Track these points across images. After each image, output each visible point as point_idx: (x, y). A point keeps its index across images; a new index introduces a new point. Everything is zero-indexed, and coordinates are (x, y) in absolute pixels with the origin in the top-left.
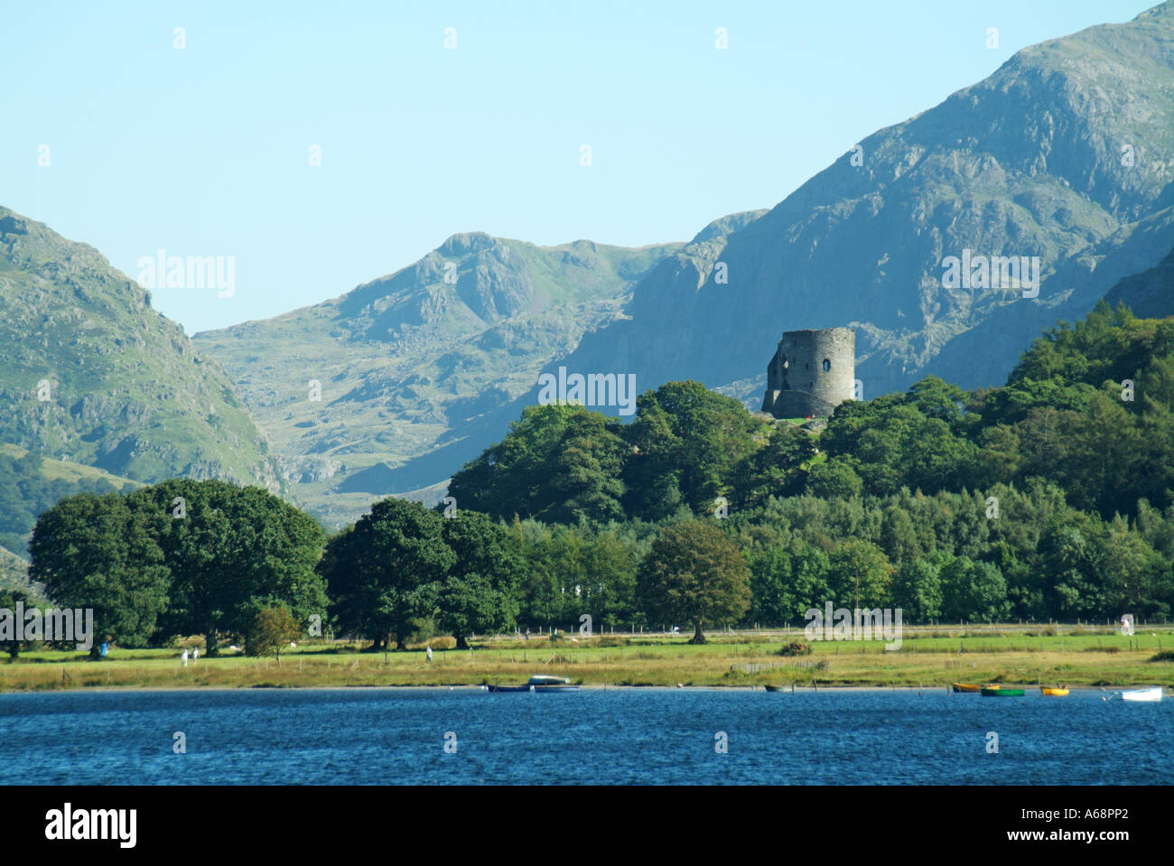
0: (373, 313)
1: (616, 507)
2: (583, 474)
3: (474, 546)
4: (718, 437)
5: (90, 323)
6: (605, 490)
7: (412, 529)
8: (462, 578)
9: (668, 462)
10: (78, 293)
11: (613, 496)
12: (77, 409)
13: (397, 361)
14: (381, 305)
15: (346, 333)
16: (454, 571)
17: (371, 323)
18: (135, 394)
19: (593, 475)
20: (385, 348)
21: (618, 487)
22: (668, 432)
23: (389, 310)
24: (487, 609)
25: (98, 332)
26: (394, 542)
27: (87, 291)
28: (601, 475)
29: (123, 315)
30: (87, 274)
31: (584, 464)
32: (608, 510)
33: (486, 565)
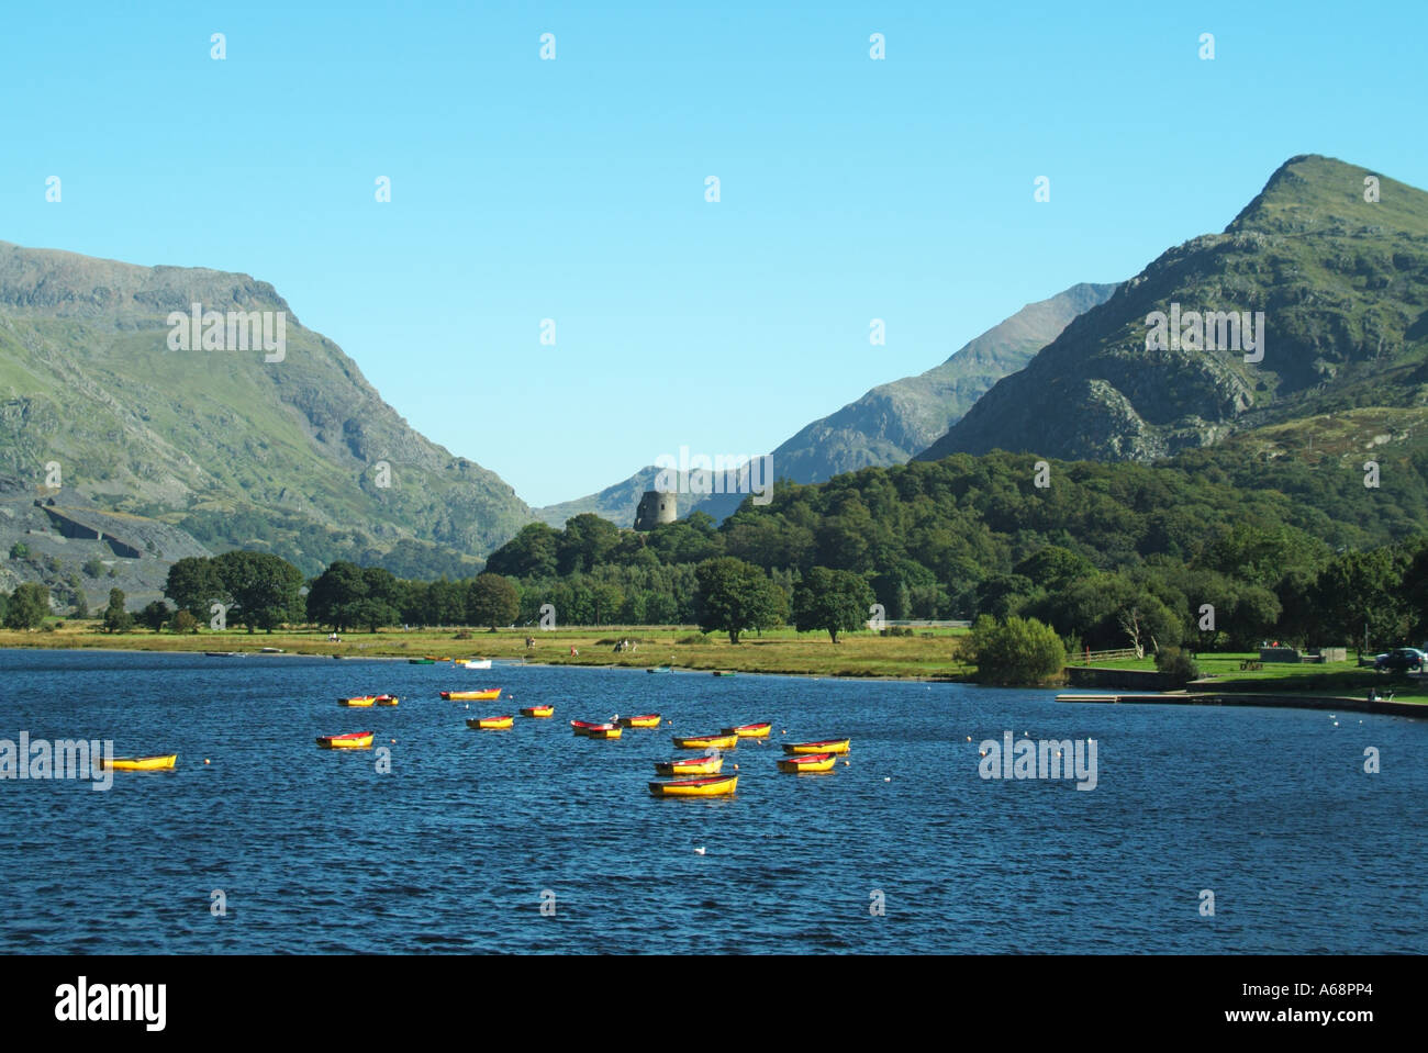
0: (613, 498)
1: (553, 570)
2: (538, 555)
3: (378, 584)
4: (601, 539)
5: (491, 502)
6: (548, 563)
7: (347, 575)
8: (371, 599)
9: (578, 550)
10: (487, 490)
11: (552, 565)
12: (485, 535)
13: (620, 517)
14: (616, 495)
15: (602, 507)
16: (368, 596)
17: (611, 502)
18: (507, 529)
19: (542, 555)
20: (617, 512)
21: (554, 561)
22: (578, 536)
23: (620, 497)
24: (382, 614)
25: (494, 505)
26: (338, 582)
27: (490, 489)
28: (547, 556)
29: (504, 499)
30: (491, 483)
31: (538, 551)
32: (549, 571)
33: (384, 593)
